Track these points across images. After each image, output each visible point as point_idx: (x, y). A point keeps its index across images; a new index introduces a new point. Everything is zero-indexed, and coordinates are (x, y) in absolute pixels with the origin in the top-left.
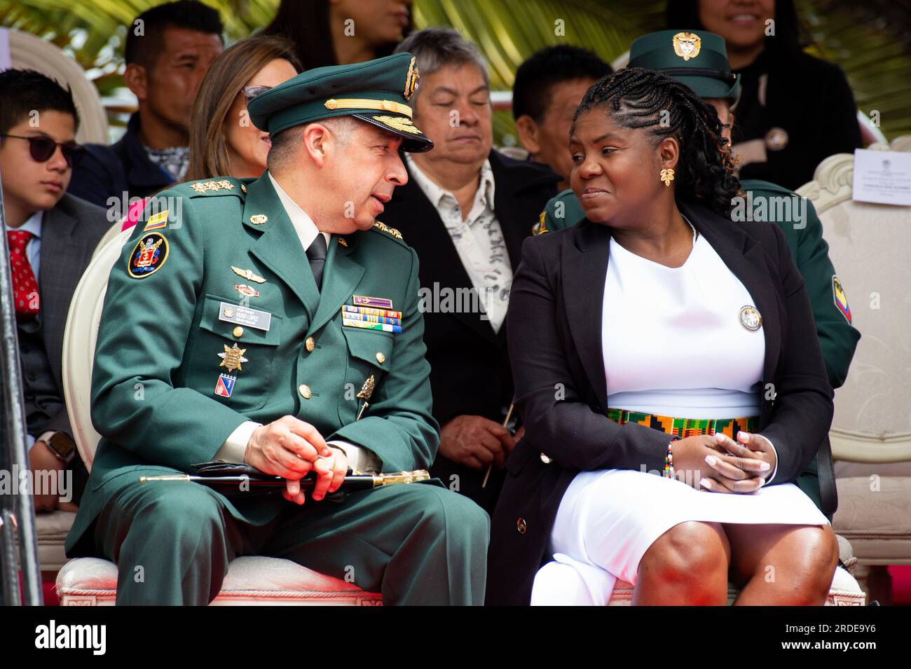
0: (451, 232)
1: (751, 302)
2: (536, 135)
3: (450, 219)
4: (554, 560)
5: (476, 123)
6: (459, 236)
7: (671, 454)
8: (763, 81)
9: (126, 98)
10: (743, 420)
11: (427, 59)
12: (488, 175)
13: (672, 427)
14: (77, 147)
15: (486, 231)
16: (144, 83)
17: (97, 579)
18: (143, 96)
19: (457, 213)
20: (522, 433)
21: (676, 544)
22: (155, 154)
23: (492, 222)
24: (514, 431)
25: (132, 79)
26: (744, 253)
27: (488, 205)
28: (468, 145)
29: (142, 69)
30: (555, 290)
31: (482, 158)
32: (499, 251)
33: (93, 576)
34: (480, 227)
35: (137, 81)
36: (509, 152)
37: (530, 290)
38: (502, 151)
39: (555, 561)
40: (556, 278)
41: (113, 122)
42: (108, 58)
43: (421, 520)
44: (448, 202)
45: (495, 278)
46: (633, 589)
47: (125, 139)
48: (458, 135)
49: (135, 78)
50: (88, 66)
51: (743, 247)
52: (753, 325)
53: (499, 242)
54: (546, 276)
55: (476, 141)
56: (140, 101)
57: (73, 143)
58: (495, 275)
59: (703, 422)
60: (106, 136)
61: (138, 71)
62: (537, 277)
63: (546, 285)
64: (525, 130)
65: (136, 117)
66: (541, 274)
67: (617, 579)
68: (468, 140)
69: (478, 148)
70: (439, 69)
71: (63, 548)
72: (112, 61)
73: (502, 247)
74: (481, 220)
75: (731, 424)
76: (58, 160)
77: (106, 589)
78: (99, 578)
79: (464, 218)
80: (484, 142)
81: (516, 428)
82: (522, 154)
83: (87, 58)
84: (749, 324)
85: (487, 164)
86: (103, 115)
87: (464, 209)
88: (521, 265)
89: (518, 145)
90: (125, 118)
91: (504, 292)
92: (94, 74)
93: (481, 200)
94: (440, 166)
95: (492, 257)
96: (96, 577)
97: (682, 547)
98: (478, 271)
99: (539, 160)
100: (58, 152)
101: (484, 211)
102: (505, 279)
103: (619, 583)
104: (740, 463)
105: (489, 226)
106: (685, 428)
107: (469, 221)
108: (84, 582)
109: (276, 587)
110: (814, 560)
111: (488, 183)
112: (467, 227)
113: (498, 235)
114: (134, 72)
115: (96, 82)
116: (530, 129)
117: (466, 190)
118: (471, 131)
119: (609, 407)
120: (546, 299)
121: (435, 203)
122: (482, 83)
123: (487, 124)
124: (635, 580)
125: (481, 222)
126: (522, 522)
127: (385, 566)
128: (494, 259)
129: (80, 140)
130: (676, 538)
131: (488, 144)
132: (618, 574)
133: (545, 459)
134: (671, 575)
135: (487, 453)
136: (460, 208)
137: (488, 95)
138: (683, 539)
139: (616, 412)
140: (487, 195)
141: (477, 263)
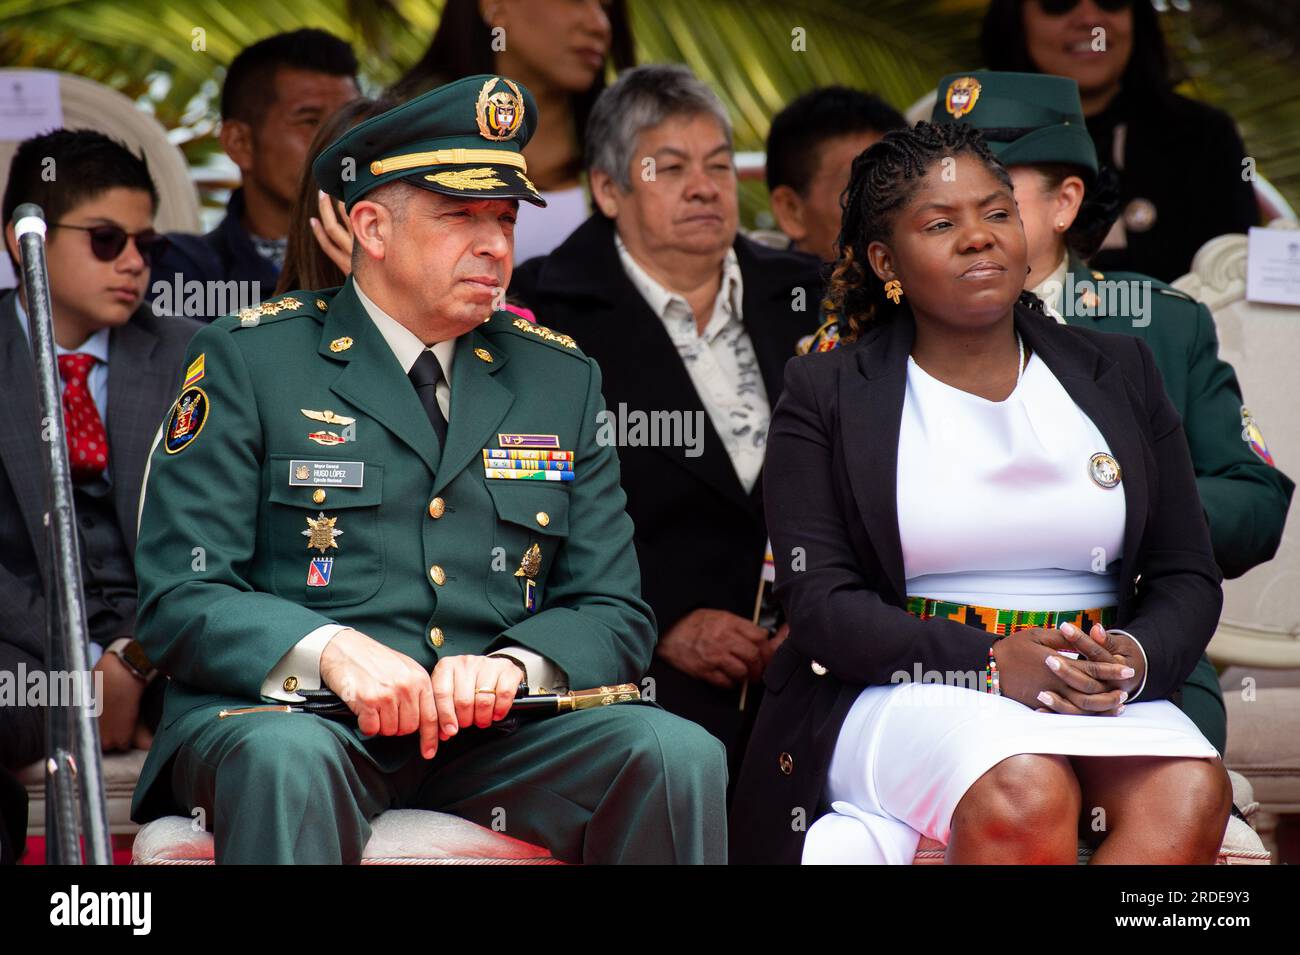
0: (682, 352)
1: (1104, 448)
2: (799, 214)
3: (681, 334)
4: (832, 811)
5: (715, 198)
6: (693, 358)
7: (994, 660)
8: (1120, 135)
9: (225, 168)
10: (1096, 611)
11: (644, 108)
12: (733, 271)
13: (997, 623)
14: (156, 238)
15: (731, 350)
16: (249, 147)
17: (190, 845)
18: (247, 165)
19: (690, 325)
20: (785, 633)
21: (1004, 787)
22: (266, 246)
23: (739, 337)
24: (774, 630)
25: (231, 143)
26: (1095, 380)
27: (734, 313)
28: (704, 228)
29: (245, 128)
30: (831, 429)
31: (723, 246)
32: (749, 378)
33: (184, 840)
34: (722, 345)
35: (239, 145)
36: (762, 238)
37: (795, 432)
38: (755, 236)
39: (834, 811)
40: (833, 416)
41: (207, 202)
42: (201, 113)
43: (629, 761)
44: (677, 310)
45: (744, 416)
46: (944, 850)
47: (224, 226)
48: (690, 214)
49: (236, 141)
50: (171, 125)
51: (1094, 369)
52: (1108, 480)
53: (750, 365)
54: (818, 413)
55: (716, 222)
56: (244, 172)
57: (150, 232)
58: (745, 411)
59: (1039, 616)
60: (198, 223)
61: (240, 130)
62: (806, 414)
63: (818, 425)
64: (784, 206)
65: (238, 196)
66: (812, 410)
67: (922, 835)
68: (702, 221)
69: (718, 232)
70: (662, 122)
71: (129, 802)
72: (207, 117)
73: (755, 372)
74: (725, 333)
75: (1079, 617)
76: (131, 257)
77: (202, 860)
78: (193, 843)
79: (701, 332)
80: (726, 224)
81: (778, 626)
82: (780, 241)
83: (170, 113)
84: (1103, 479)
85: (731, 255)
86: (193, 194)
87: (700, 318)
88: (783, 397)
89: (777, 228)
90: (223, 197)
91: (759, 435)
92: (180, 136)
93: (724, 307)
94: (665, 257)
95: (740, 386)
96: (189, 841)
97: (1013, 791)
98: (721, 406)
99: (804, 248)
100: (130, 246)
101: (728, 323)
102: (758, 417)
103: (924, 841)
104: (1092, 670)
105: (735, 343)
106: (1014, 624)
107: (708, 337)
108: (172, 850)
109: (441, 853)
110: (1198, 808)
111: (733, 282)
112: (704, 345)
113: (748, 356)
114: (234, 133)
115: (184, 147)
116: (791, 205)
117: (703, 292)
118: (708, 208)
119: (908, 594)
120: (820, 444)
121: (660, 310)
122: (722, 140)
123: (730, 199)
124: (947, 840)
125: (725, 337)
126: (785, 758)
127: (585, 826)
128: (743, 389)
129: (161, 226)
130: (1005, 778)
131: (733, 226)
132: (923, 829)
133: (818, 669)
134: (998, 831)
135: (739, 665)
136: (694, 317)
137: (731, 157)
138: (1014, 778)
139: (917, 601)
140: (731, 300)
141: (719, 395)
